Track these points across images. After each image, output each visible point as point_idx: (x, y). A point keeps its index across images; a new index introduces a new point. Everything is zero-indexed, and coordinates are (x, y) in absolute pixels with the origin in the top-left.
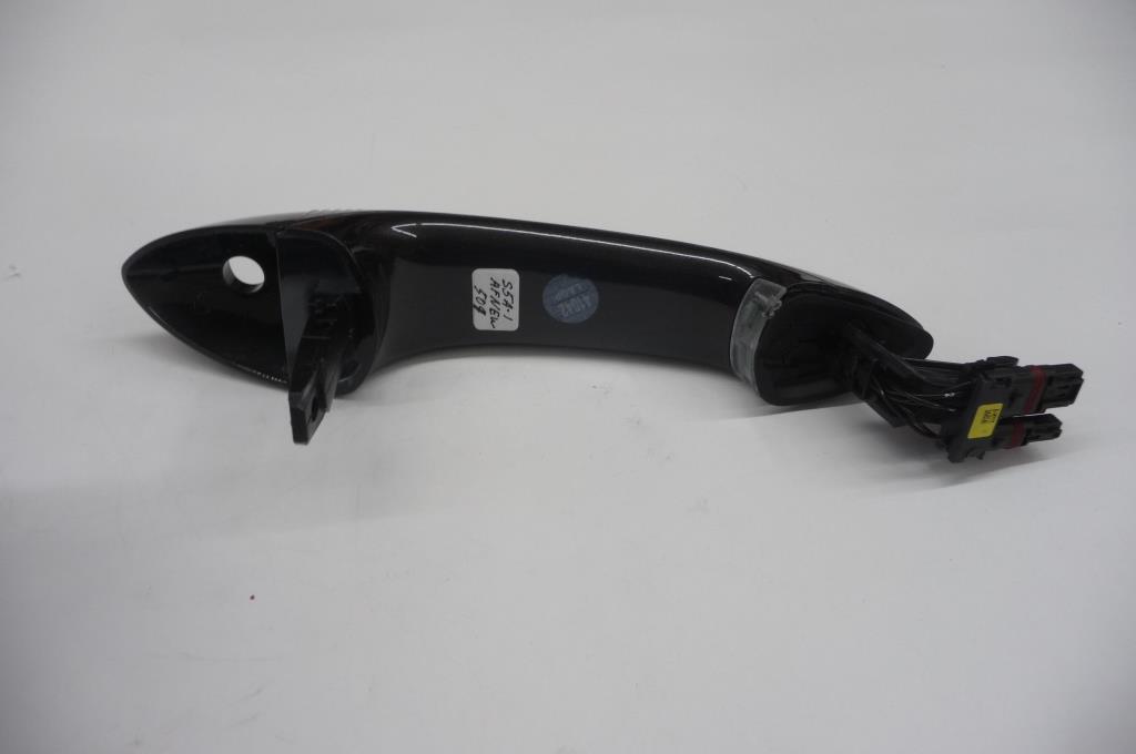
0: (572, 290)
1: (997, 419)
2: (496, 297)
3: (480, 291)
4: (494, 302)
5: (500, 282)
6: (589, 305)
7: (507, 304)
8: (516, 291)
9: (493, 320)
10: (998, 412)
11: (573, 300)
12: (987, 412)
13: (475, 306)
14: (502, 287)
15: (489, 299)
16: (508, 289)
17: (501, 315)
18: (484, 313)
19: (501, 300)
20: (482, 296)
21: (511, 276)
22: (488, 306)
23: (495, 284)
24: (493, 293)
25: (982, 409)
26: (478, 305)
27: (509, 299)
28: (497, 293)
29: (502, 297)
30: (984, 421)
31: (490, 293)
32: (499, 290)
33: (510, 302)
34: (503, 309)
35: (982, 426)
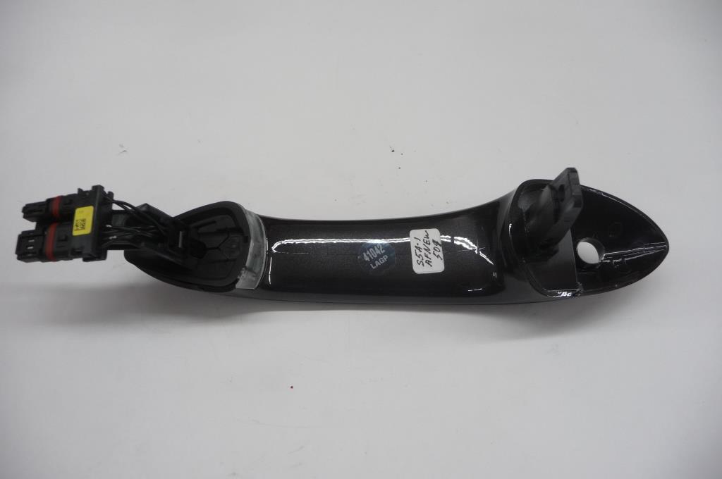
0: (377, 264)
1: (75, 224)
2: (427, 253)
3: (438, 256)
4: (427, 250)
5: (425, 264)
6: (364, 254)
7: (419, 249)
8: (414, 258)
9: (427, 235)
10: (75, 228)
11: (376, 256)
12: (83, 228)
13: (440, 245)
14: (424, 261)
15: (432, 251)
16: (420, 260)
17: (422, 240)
18: (434, 241)
19: (423, 251)
20: (436, 252)
21: (419, 269)
22: (432, 246)
23: (428, 262)
24: (429, 256)
25: (88, 230)
26: (438, 246)
27: (418, 253)
28: (427, 257)
29: (423, 254)
30: (84, 220)
31: (431, 256)
32: (425, 259)
33: (417, 251)
34: (421, 245)
35: (84, 217)
